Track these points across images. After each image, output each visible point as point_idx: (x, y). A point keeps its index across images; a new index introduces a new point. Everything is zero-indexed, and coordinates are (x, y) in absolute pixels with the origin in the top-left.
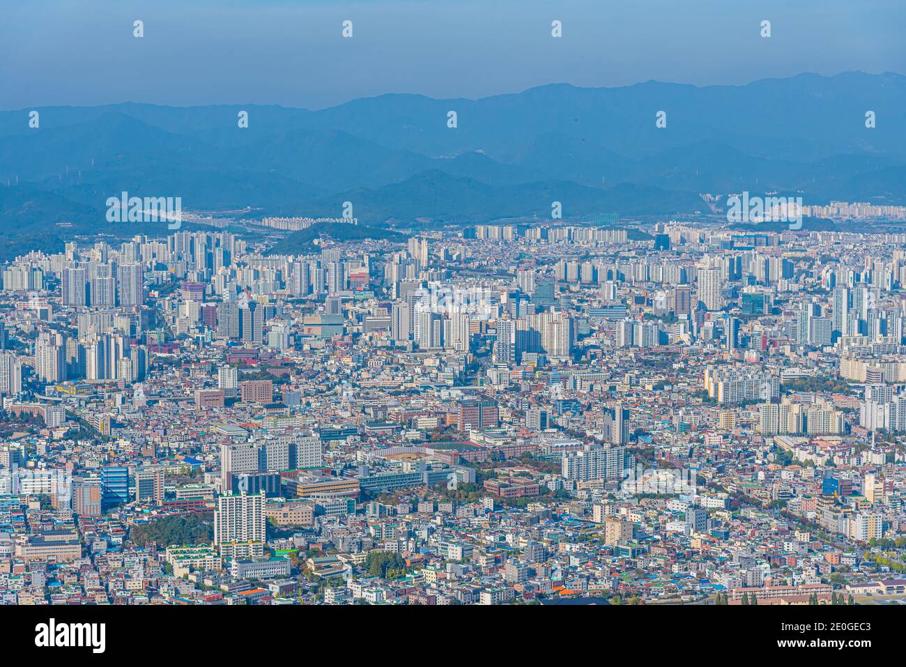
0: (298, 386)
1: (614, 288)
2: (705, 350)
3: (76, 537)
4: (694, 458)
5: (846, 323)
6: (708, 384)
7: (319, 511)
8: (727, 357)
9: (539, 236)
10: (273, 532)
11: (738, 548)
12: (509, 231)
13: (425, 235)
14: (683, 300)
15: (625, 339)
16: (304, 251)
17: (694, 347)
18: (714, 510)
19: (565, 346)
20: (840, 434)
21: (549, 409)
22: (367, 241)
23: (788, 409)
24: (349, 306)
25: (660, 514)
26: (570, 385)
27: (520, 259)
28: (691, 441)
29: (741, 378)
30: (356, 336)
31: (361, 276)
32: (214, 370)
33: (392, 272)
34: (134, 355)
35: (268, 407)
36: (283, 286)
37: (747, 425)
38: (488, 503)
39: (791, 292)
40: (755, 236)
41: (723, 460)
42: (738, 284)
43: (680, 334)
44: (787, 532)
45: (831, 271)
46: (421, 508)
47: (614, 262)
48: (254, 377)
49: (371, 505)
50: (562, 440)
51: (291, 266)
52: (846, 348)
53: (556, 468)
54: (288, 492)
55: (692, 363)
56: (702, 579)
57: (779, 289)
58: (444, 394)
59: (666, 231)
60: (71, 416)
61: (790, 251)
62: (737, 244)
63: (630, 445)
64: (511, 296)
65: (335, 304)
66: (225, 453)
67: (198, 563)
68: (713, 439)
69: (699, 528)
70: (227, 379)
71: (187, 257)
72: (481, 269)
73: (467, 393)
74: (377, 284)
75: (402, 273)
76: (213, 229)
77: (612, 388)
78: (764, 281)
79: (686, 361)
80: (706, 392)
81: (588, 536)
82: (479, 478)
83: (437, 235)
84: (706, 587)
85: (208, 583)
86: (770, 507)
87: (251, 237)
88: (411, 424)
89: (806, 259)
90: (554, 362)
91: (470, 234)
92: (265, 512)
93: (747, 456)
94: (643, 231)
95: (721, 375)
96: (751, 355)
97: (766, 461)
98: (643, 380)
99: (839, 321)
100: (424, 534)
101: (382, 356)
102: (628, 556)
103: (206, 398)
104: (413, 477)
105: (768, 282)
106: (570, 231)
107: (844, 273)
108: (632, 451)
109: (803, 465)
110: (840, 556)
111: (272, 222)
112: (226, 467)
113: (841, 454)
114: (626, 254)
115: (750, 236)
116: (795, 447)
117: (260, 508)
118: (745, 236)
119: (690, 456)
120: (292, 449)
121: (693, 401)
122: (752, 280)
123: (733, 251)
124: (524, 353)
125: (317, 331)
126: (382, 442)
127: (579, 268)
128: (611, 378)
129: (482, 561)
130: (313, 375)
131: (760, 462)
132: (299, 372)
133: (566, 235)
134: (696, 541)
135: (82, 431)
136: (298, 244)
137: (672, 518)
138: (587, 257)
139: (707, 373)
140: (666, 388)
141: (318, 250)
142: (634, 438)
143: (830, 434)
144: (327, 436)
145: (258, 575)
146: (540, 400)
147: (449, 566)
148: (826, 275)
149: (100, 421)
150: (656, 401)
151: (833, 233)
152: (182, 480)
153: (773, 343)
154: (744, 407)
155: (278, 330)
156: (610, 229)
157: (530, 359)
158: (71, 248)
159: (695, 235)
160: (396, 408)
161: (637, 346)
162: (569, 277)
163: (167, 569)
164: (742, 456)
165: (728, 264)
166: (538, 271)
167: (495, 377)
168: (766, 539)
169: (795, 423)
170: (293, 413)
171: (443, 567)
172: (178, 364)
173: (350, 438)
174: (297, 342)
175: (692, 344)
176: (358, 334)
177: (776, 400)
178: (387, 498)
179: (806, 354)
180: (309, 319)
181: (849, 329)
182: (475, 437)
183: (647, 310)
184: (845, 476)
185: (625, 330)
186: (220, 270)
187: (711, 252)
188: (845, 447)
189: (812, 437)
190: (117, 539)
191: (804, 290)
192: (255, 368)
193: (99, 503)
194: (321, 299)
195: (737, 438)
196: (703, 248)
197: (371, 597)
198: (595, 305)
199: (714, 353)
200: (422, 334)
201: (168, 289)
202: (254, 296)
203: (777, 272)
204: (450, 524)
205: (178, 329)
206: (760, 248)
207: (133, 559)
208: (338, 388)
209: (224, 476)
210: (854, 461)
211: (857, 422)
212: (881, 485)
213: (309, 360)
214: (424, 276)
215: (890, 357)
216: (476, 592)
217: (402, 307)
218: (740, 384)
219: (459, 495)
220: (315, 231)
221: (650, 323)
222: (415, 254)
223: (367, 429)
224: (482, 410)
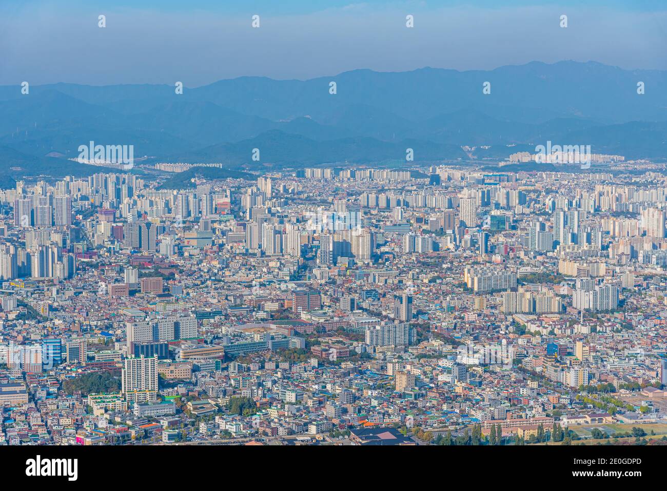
0: (181, 281)
1: (401, 211)
2: (465, 255)
3: (24, 388)
4: (457, 330)
5: (562, 235)
6: (467, 278)
7: (195, 369)
8: (480, 259)
9: (349, 176)
10: (163, 383)
11: (488, 393)
12: (328, 173)
13: (269, 175)
14: (449, 220)
15: (409, 247)
16: (185, 187)
17: (457, 252)
18: (471, 366)
19: (367, 252)
20: (559, 313)
21: (356, 296)
22: (228, 180)
23: (522, 295)
24: (216, 225)
25: (434, 369)
26: (371, 279)
27: (336, 192)
28: (455, 319)
29: (490, 274)
30: (221, 246)
31: (225, 204)
32: (121, 270)
33: (246, 201)
34: (65, 260)
35: (160, 296)
36: (170, 211)
37: (494, 307)
38: (314, 362)
39: (524, 214)
40: (500, 176)
41: (477, 331)
42: (487, 208)
43: (447, 244)
44: (522, 381)
45: (552, 199)
46: (267, 366)
47: (401, 193)
48: (150, 275)
49: (232, 364)
50: (365, 318)
51: (175, 197)
52: (563, 253)
53: (360, 337)
54: (174, 356)
55: (455, 264)
56: (463, 414)
57: (516, 212)
58: (283, 286)
59: (438, 171)
60: (20, 303)
61: (524, 185)
62: (487, 181)
63: (413, 321)
65: (206, 224)
66: (130, 328)
67: (110, 405)
68: (471, 316)
69: (461, 379)
70: (131, 277)
71: (102, 191)
72: (309, 199)
73: (299, 286)
74: (236, 210)
75: (254, 202)
76: (121, 172)
77: (401, 282)
78: (506, 207)
79: (452, 263)
80: (466, 284)
81: (384, 385)
82: (308, 345)
83: (278, 175)
84: (466, 420)
85: (118, 419)
87: (147, 177)
88: (260, 308)
89: (535, 191)
90: (360, 264)
91: (301, 175)
92: (158, 370)
93: (494, 329)
94: (422, 172)
95: (476, 272)
96: (497, 258)
97: (507, 331)
98: (422, 276)
99: (558, 234)
100: (269, 384)
101: (240, 260)
102: (412, 399)
103: (116, 290)
104: (261, 345)
105: (508, 207)
106: (370, 172)
107: (562, 201)
108: (415, 326)
109: (533, 335)
110: (559, 398)
111: (162, 166)
112: (130, 338)
113: (559, 327)
114: (410, 188)
115: (496, 175)
116: (527, 322)
117: (153, 366)
118: (493, 175)
119: (455, 328)
120: (177, 325)
121: (456, 290)
122: (497, 206)
123: (484, 186)
124: (339, 258)
125: (194, 243)
126: (240, 320)
127: (377, 198)
128: (399, 275)
129: (310, 403)
130: (191, 274)
131: (504, 333)
132: (181, 272)
133: (368, 175)
134: (459, 388)
135: (29, 314)
136: (180, 182)
137: (442, 372)
138: (383, 190)
139: (466, 270)
140: (438, 281)
141: (194, 186)
142: (416, 316)
143: (552, 313)
144: (201, 316)
145: (153, 414)
146: (350, 290)
147: (286, 406)
148: (549, 202)
149: (41, 307)
150: (431, 291)
151: (554, 173)
152: (99, 347)
153: (512, 250)
154: (492, 294)
155: (167, 243)
156: (398, 171)
157: (343, 261)
158: (20, 185)
159: (458, 174)
160: (249, 296)
161: (418, 252)
162: (370, 204)
163: (89, 410)
164: (491, 328)
165: (480, 195)
166: (348, 200)
167: (319, 274)
168: (507, 386)
169: (527, 305)
170: (177, 300)
171: (283, 407)
172: (95, 266)
173: (217, 318)
174: (179, 250)
175: (456, 250)
176: (223, 245)
177: (514, 290)
178: (243, 359)
179: (535, 257)
180: (188, 234)
181: (565, 239)
182: (304, 316)
183: (425, 227)
184: (562, 342)
185: (409, 241)
186: (126, 200)
187: (469, 186)
188: (562, 322)
189: (539, 315)
190: (53, 390)
191: (534, 212)
192: (150, 269)
194: (197, 220)
195: (487, 316)
196: (463, 184)
197: (232, 429)
198: (388, 223)
199: (471, 257)
200: (268, 245)
201: (89, 213)
202: (149, 219)
203: (515, 200)
204: (287, 377)
205: (96, 242)
206: (503, 184)
207: (65, 403)
208: (209, 283)
209: (129, 344)
210: (568, 332)
211: (570, 304)
212: (587, 348)
213: (188, 263)
214: (269, 204)
215: (593, 259)
216: (306, 424)
217: (254, 226)
218: (489, 278)
219: (294, 356)
220: (192, 173)
221: (427, 236)
222: (263, 189)
223: (229, 311)
224: (310, 297)
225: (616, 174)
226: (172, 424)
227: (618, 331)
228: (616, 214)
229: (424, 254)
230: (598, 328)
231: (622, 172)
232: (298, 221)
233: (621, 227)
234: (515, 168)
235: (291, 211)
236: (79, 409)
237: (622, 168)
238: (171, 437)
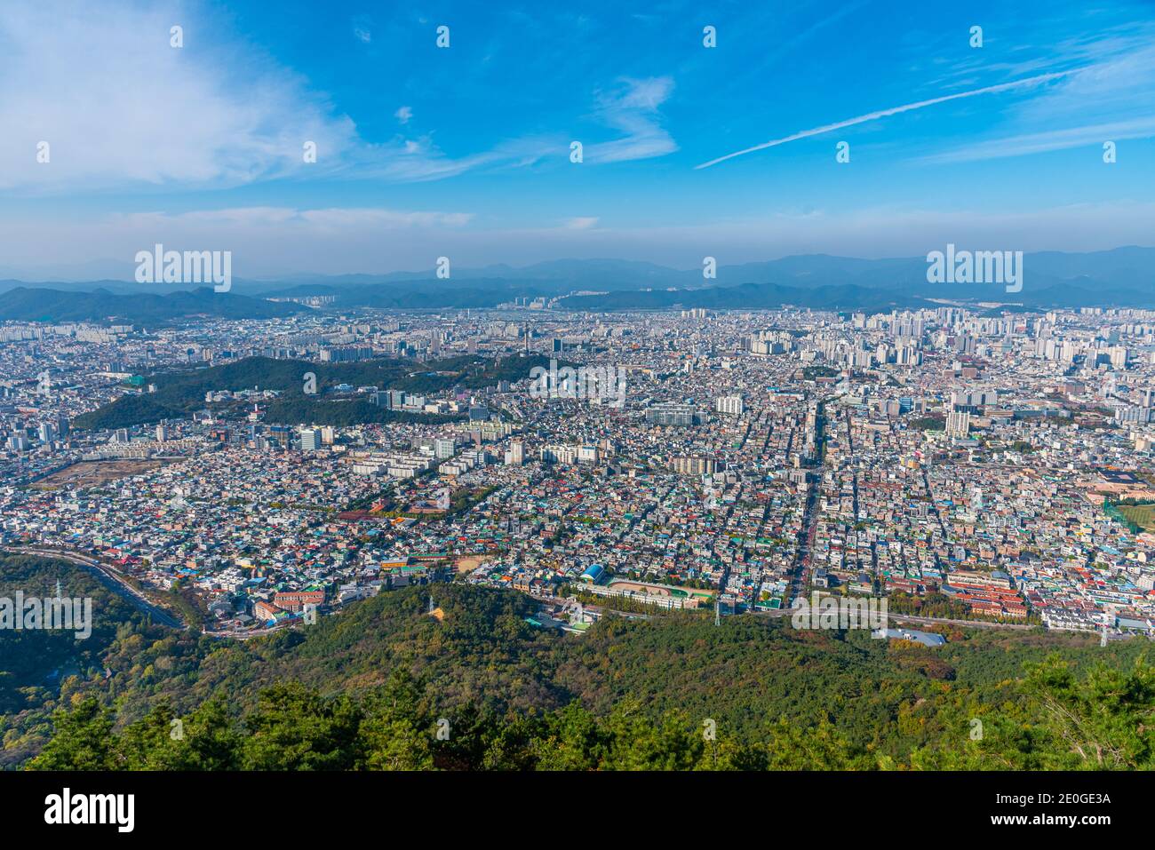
0: (989, 371)
3: (887, 422)
7: (994, 422)
10: (972, 428)
13: (1055, 311)
16: (996, 317)
19: (1123, 362)
22: (1026, 313)
24: (1015, 340)
31: (1023, 328)
32: (951, 362)
33: (1037, 326)
34: (917, 355)
35: (974, 379)
36: (985, 331)
38: (1076, 426)
46: (1042, 425)
48: (969, 366)
49: (1018, 422)
50: (1117, 403)
51: (990, 323)
53: (1111, 414)
54: (981, 413)
58: (1058, 379)
60: (889, 377)
65: (1008, 339)
66: (954, 396)
67: (938, 438)
70: (957, 366)
71: (943, 317)
73: (1071, 379)
74: (1030, 331)
75: (1042, 327)
76: (956, 307)
81: (1127, 445)
82: (1072, 416)
83: (1062, 311)
85: (942, 445)
87: (972, 311)
88: (1040, 390)
91: (1078, 311)
92: (969, 420)
100: (1042, 436)
101: (1029, 361)
103: (946, 373)
104: (1039, 413)
111: (983, 304)
112: (953, 401)
117: (967, 418)
120: (984, 396)
125: (1000, 349)
126: (1026, 396)
130: (996, 367)
132: (989, 366)
135: (894, 382)
136: (993, 314)
141: (1003, 316)
145: (964, 445)
147: (1053, 451)
149: (901, 380)
155: (981, 349)
158: (894, 313)
160: (1033, 383)
163: (925, 438)
167: (1085, 373)
170: (985, 382)
171: (1051, 451)
172: (936, 359)
173: (1011, 394)
174: (990, 354)
176: (1018, 352)
178: (1026, 420)
180: (996, 344)
182: (1071, 398)
186: (957, 323)
190: (905, 425)
192: (970, 363)
193: (898, 411)
194: (1002, 336)
197: (1015, 459)
200: (1049, 354)
201: (933, 330)
202: (972, 334)
204: (1055, 433)
205: (937, 346)
207: (911, 433)
208: (1007, 373)
209: (952, 404)
213: (994, 362)
214: (1052, 329)
216: (1066, 463)
217: (1041, 341)
219: (1061, 422)
220: (1002, 308)
222: (1049, 319)
223: (1019, 391)
224: (1078, 387)
226: (975, 452)
232: (1073, 340)
235: (1068, 334)
236: (919, 437)
238: (974, 459)
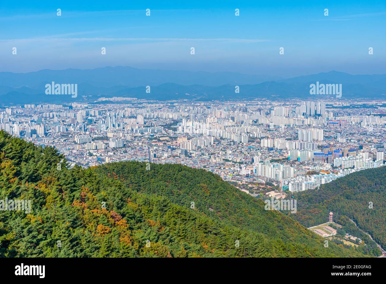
1: (57, 118)
2: (77, 132)
4: (70, 156)
6: (76, 140)
8: (82, 133)
9: (40, 107)
12: (33, 106)
14: (73, 120)
15: (58, 130)
20: (105, 149)
23: (93, 144)
26: (43, 141)
27: (35, 112)
29: (83, 138)
37: (83, 148)
39: (100, 118)
40: (94, 106)
41: (76, 156)
42: (87, 117)
43: (71, 129)
47: (58, 112)
52: (110, 130)
55: (73, 135)
57: (97, 118)
59: (72, 105)
61: (101, 109)
62: (89, 107)
64: (31, 121)
68: (74, 151)
72: (25, 115)
77: (54, 142)
79: (72, 135)
80: (75, 141)
86: (85, 165)
89: (105, 110)
90: (40, 136)
94: (67, 105)
95: (78, 138)
96: (88, 133)
97: (86, 155)
98: (61, 139)
99: (108, 124)
105: (95, 116)
106: (48, 105)
109: (94, 156)
113: (103, 153)
114: (62, 111)
115: (92, 105)
116: (93, 152)
119: (69, 155)
121: (72, 143)
122: (91, 116)
123: (88, 109)
124: (33, 135)
127: (49, 114)
133: (47, 106)
138: (52, 112)
139: (75, 137)
140: (67, 141)
143: (102, 149)
150: (63, 144)
151: (112, 104)
153: (93, 130)
154: (84, 144)
156: (58, 105)
157: (34, 136)
159: (79, 105)
161: (61, 132)
162: (47, 116)
164: (81, 155)
165: (85, 112)
166: (39, 115)
169: (94, 147)
175: (74, 131)
177: (90, 142)
179: (100, 132)
181: (110, 126)
183: (65, 123)
184: (103, 158)
185: (58, 128)
187: (83, 109)
188: (105, 152)
189: (98, 150)
191: (103, 117)
195: (80, 151)
196: (81, 108)
198: (52, 123)
199: (79, 133)
203: (97, 114)
206: (94, 108)
210: (106, 154)
211: (109, 146)
212: (109, 159)
215: (118, 132)
218: (83, 139)
221: (64, 126)
225: (133, 104)
227: (122, 154)
228: (130, 117)
229: (63, 132)
230: (116, 153)
231: (135, 103)
233: (130, 122)
234: (99, 103)
237: (136, 102)
